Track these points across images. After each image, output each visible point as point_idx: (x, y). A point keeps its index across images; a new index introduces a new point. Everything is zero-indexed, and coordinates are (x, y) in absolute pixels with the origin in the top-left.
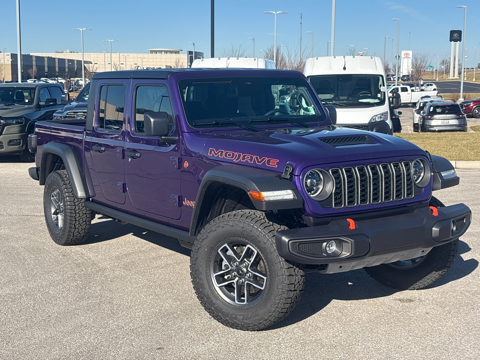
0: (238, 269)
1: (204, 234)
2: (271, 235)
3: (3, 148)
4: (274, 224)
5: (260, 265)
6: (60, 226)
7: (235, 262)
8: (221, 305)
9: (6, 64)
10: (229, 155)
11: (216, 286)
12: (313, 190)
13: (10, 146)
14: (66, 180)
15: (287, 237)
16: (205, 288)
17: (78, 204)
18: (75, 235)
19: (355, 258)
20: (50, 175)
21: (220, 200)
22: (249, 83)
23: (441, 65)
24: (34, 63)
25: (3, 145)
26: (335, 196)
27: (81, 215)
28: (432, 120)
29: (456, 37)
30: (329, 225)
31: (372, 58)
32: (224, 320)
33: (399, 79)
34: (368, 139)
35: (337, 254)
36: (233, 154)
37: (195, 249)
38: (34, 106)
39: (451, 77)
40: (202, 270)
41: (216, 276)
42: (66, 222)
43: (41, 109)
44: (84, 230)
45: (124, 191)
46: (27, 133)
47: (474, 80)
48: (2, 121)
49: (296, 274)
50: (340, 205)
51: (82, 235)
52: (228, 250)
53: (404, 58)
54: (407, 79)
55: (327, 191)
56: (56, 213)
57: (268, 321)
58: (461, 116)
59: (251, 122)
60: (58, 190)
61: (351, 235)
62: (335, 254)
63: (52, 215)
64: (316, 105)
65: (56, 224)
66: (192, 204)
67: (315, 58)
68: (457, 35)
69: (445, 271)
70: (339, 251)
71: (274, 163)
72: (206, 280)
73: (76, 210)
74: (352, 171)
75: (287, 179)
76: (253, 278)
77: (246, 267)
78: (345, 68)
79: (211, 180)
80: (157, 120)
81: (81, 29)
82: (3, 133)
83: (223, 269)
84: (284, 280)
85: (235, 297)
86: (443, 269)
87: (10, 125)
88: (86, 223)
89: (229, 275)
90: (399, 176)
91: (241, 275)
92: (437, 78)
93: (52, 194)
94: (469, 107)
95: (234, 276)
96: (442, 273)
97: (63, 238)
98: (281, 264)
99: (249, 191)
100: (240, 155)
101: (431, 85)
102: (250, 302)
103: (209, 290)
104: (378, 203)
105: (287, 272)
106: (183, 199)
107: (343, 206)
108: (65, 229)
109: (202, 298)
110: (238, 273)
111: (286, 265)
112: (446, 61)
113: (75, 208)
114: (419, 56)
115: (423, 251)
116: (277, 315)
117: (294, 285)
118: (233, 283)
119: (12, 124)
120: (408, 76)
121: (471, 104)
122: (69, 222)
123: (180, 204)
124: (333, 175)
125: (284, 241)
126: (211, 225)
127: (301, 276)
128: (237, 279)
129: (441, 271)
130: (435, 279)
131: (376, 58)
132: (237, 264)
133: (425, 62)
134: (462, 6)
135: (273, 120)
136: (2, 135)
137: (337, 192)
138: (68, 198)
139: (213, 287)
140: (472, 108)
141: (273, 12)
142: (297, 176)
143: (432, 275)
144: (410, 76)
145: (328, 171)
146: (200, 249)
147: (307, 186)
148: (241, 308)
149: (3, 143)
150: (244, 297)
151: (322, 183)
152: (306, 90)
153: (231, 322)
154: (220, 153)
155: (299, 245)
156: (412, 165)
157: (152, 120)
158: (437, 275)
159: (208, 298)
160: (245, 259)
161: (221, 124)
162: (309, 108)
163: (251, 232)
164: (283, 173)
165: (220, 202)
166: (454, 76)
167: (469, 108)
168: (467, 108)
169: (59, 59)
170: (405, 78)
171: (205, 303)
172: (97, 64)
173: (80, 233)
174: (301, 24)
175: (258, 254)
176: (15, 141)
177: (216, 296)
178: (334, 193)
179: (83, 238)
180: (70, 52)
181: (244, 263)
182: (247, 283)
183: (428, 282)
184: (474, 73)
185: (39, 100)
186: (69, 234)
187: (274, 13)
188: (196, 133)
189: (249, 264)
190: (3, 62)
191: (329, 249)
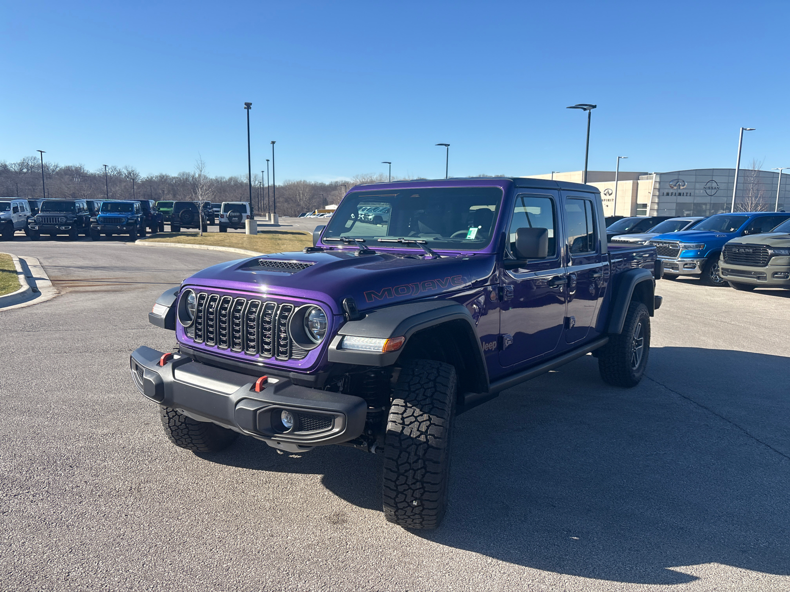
3: (766, 279)
13: (774, 278)
87: (778, 256)
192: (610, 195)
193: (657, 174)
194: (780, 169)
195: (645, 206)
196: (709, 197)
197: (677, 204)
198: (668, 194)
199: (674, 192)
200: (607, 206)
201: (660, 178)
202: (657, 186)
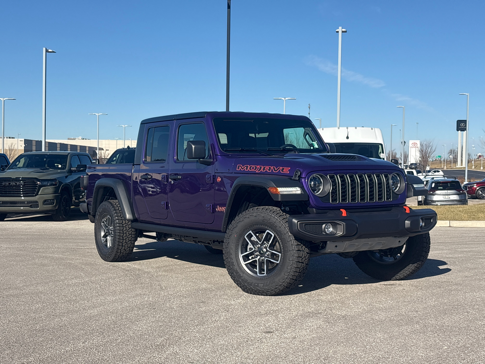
0: (260, 250)
1: (234, 224)
2: (284, 221)
3: (39, 207)
4: (287, 214)
5: (276, 247)
6: (108, 246)
7: (257, 245)
8: (246, 277)
9: (19, 150)
10: (253, 168)
11: (243, 264)
12: (316, 190)
13: (44, 205)
14: (116, 207)
15: (296, 219)
16: (234, 265)
17: (126, 226)
18: (122, 251)
19: (346, 237)
20: (102, 204)
21: (246, 204)
22: (266, 123)
23: (449, 155)
24: (47, 149)
25: (38, 205)
26: (331, 194)
27: (128, 235)
28: (434, 195)
29: (462, 126)
30: (327, 214)
31: (372, 129)
32: (249, 288)
33: (407, 167)
34: (357, 158)
35: (333, 233)
36: (256, 167)
37: (227, 236)
38: (66, 171)
39: (459, 166)
40: (232, 251)
41: (243, 256)
42: (115, 240)
43: (72, 174)
44: (129, 248)
45: (167, 207)
46: (60, 194)
47: (482, 168)
48: (38, 182)
49: (303, 250)
50: (336, 201)
51: (127, 252)
52: (252, 236)
53: (412, 147)
54: (415, 167)
55: (326, 191)
56: (105, 236)
57: (282, 286)
58: (461, 192)
59: (268, 150)
60: (108, 216)
61: (343, 219)
62: (332, 234)
63: (102, 238)
64: (319, 141)
65: (105, 245)
66: (223, 209)
67: (321, 129)
68: (464, 125)
69: (419, 264)
70: (335, 232)
71: (286, 170)
72: (235, 259)
73: (123, 230)
74: (345, 177)
75: (297, 180)
76: (271, 256)
77: (266, 248)
78: (348, 138)
79: (240, 184)
80: (197, 146)
81: (97, 114)
82: (39, 193)
83: (248, 251)
84: (294, 254)
85: (257, 272)
86: (418, 262)
87: (45, 186)
88: (131, 242)
89: (252, 255)
90: (380, 183)
91: (262, 255)
92: (445, 167)
93: (103, 220)
94: (472, 188)
95: (256, 256)
96: (417, 265)
97: (112, 255)
98: (292, 243)
99: (269, 188)
100: (261, 167)
101: (438, 171)
102: (269, 273)
103: (238, 267)
104: (364, 202)
105: (296, 248)
106: (216, 207)
107: (338, 202)
108: (114, 246)
109: (232, 273)
110: (260, 252)
111: (295, 243)
112: (453, 151)
113: (123, 229)
114: (425, 143)
115: (399, 242)
116: (288, 281)
117: (301, 258)
118: (256, 260)
119: (47, 186)
120: (416, 164)
121: (474, 186)
122: (118, 240)
123: (214, 211)
124: (330, 179)
125: (294, 223)
126: (240, 217)
127: (307, 253)
128: (259, 257)
129: (416, 264)
130: (411, 270)
131: (376, 129)
132: (259, 246)
133: (430, 148)
134: (465, 94)
135: (285, 149)
136: (38, 195)
137: (333, 192)
138: (117, 221)
139: (241, 265)
140: (476, 189)
141: (282, 98)
142: (304, 178)
143: (409, 267)
144: (418, 164)
145: (327, 176)
146: (231, 236)
147: (311, 186)
148: (262, 278)
149: (38, 203)
150: (264, 271)
151: (322, 185)
152: (311, 130)
153: (254, 289)
154: (246, 167)
155: (305, 226)
156: (390, 176)
157: (193, 146)
158: (413, 267)
159: (237, 272)
160: (265, 242)
161: (245, 151)
162: (313, 143)
163: (269, 220)
164: (293, 176)
165: (245, 205)
166: (462, 165)
167: (472, 190)
168: (471, 189)
169: (71, 145)
170: (413, 166)
171: (234, 277)
172: (108, 150)
173: (125, 251)
174: (309, 114)
175: (275, 237)
176: (49, 201)
177: (242, 271)
178: (331, 192)
179: (128, 255)
180: (82, 139)
181: (264, 244)
182: (267, 260)
183: (406, 273)
184: (482, 162)
185: (71, 166)
186: (117, 250)
187: (284, 99)
188: (227, 156)
189: (268, 245)
190: (17, 148)
191: (328, 230)
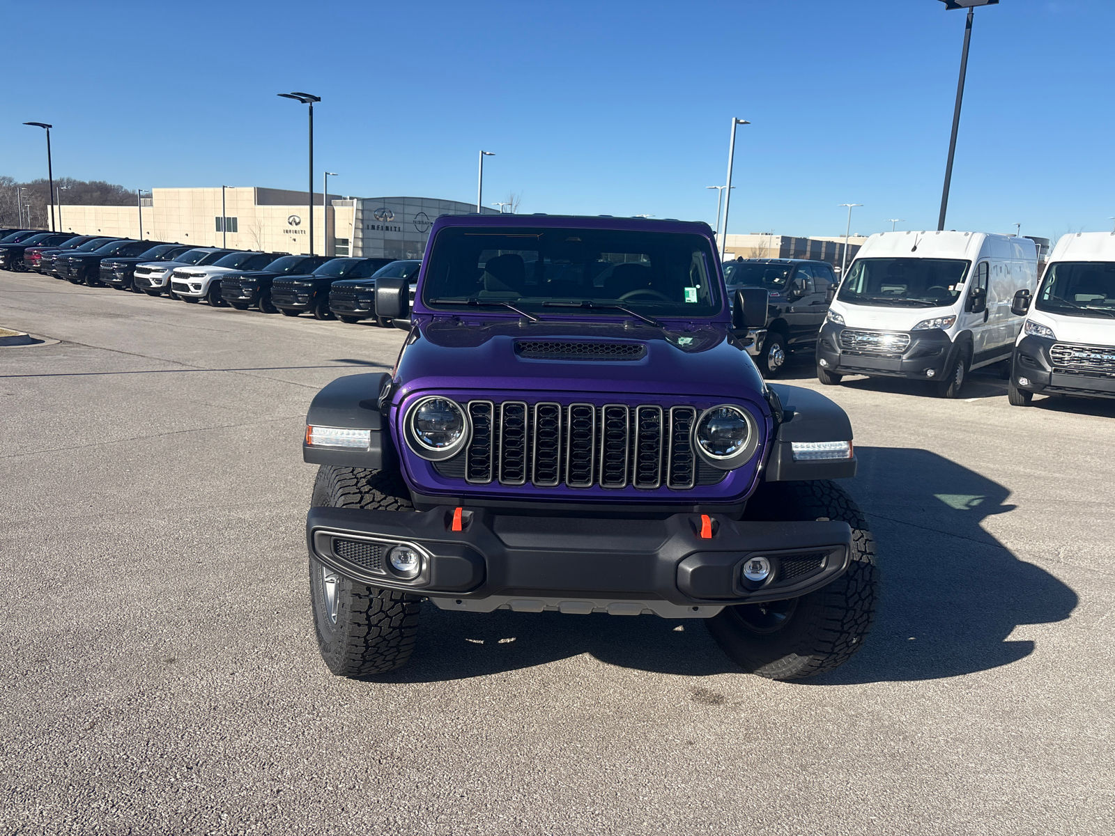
24: (809, 248)
50: (484, 476)
74: (524, 411)
81: (849, 205)
90: (652, 436)
107: (490, 479)
115: (696, 609)
124: (473, 415)
145: (463, 404)
155: (336, 543)
156: (699, 416)
157: (380, 290)
169: (853, 245)
178: (469, 451)
192: (297, 224)
193: (358, 199)
194: (501, 204)
195: (345, 242)
196: (420, 234)
197: (386, 241)
198: (373, 227)
199: (381, 224)
200: (295, 240)
201: (363, 204)
202: (360, 216)
